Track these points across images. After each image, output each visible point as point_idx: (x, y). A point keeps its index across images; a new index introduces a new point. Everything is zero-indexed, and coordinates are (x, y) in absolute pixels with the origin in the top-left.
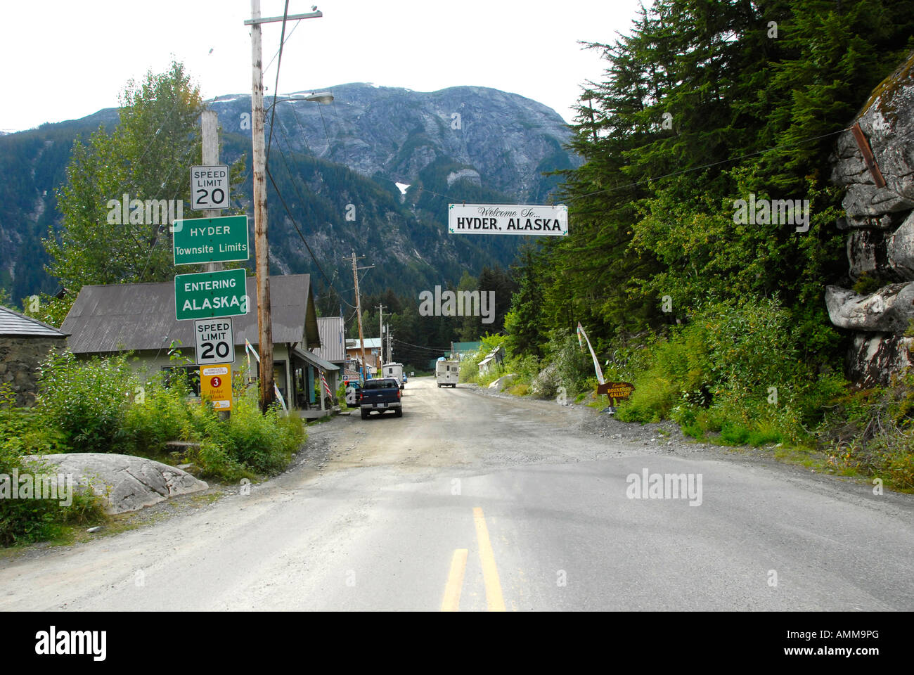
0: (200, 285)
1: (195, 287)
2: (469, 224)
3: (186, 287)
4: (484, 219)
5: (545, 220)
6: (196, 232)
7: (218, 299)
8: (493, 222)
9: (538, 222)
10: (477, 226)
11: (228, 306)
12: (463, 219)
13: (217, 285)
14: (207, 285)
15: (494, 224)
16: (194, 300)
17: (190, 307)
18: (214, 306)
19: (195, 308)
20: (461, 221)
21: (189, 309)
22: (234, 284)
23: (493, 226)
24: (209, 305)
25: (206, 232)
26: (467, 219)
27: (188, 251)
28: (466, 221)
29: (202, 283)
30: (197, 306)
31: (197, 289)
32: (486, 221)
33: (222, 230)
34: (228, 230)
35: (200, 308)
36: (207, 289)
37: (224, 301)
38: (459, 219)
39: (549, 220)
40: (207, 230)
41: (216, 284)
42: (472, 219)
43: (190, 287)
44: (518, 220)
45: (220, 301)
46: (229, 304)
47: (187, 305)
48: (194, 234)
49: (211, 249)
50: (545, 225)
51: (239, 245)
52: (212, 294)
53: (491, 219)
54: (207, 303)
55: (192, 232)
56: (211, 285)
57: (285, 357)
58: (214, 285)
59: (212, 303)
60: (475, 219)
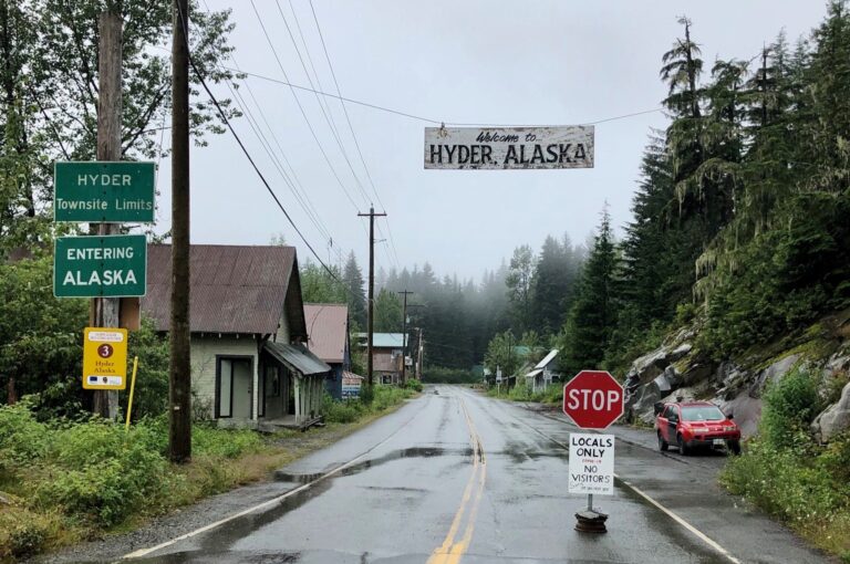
0: (87, 253)
1: (81, 254)
2: (450, 154)
3: (69, 254)
4: (473, 147)
5: (561, 146)
6: (85, 180)
7: (110, 272)
8: (487, 151)
9: (553, 149)
10: (464, 157)
11: (121, 282)
12: (440, 146)
13: (109, 254)
14: (96, 254)
15: (488, 155)
16: (79, 273)
17: (72, 280)
18: (105, 282)
19: (80, 283)
20: (436, 150)
21: (71, 283)
22: (132, 254)
23: (486, 158)
24: (98, 280)
25: (99, 180)
26: (447, 147)
27: (73, 205)
28: (444, 148)
29: (90, 250)
30: (82, 280)
31: (83, 257)
32: (476, 150)
33: (120, 180)
34: (128, 181)
35: (85, 283)
36: (96, 258)
37: (117, 276)
38: (432, 147)
39: (569, 145)
40: (99, 179)
41: (107, 253)
42: (455, 147)
43: (75, 254)
44: (522, 147)
45: (112, 276)
46: (124, 280)
47: (69, 278)
48: (82, 182)
49: (104, 204)
50: (563, 153)
51: (143, 202)
52: (102, 266)
53: (483, 147)
54: (95, 278)
55: (80, 180)
56: (101, 254)
57: (252, 352)
58: (105, 254)
59: (102, 278)
60: (460, 147)
